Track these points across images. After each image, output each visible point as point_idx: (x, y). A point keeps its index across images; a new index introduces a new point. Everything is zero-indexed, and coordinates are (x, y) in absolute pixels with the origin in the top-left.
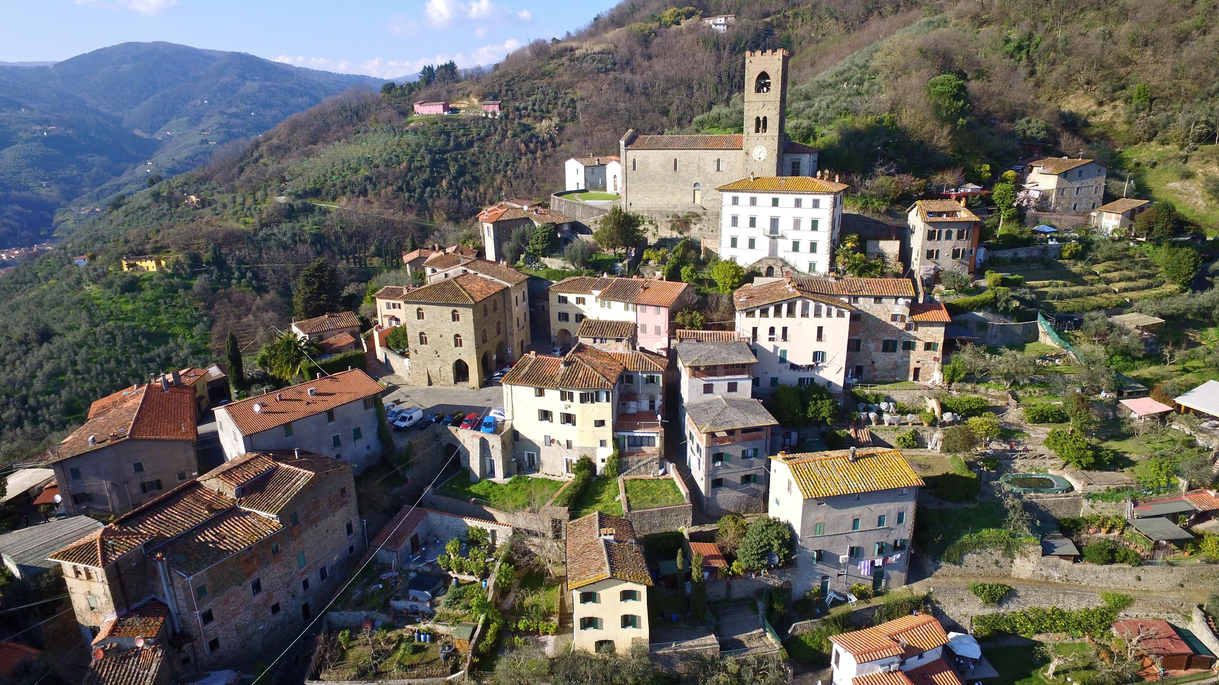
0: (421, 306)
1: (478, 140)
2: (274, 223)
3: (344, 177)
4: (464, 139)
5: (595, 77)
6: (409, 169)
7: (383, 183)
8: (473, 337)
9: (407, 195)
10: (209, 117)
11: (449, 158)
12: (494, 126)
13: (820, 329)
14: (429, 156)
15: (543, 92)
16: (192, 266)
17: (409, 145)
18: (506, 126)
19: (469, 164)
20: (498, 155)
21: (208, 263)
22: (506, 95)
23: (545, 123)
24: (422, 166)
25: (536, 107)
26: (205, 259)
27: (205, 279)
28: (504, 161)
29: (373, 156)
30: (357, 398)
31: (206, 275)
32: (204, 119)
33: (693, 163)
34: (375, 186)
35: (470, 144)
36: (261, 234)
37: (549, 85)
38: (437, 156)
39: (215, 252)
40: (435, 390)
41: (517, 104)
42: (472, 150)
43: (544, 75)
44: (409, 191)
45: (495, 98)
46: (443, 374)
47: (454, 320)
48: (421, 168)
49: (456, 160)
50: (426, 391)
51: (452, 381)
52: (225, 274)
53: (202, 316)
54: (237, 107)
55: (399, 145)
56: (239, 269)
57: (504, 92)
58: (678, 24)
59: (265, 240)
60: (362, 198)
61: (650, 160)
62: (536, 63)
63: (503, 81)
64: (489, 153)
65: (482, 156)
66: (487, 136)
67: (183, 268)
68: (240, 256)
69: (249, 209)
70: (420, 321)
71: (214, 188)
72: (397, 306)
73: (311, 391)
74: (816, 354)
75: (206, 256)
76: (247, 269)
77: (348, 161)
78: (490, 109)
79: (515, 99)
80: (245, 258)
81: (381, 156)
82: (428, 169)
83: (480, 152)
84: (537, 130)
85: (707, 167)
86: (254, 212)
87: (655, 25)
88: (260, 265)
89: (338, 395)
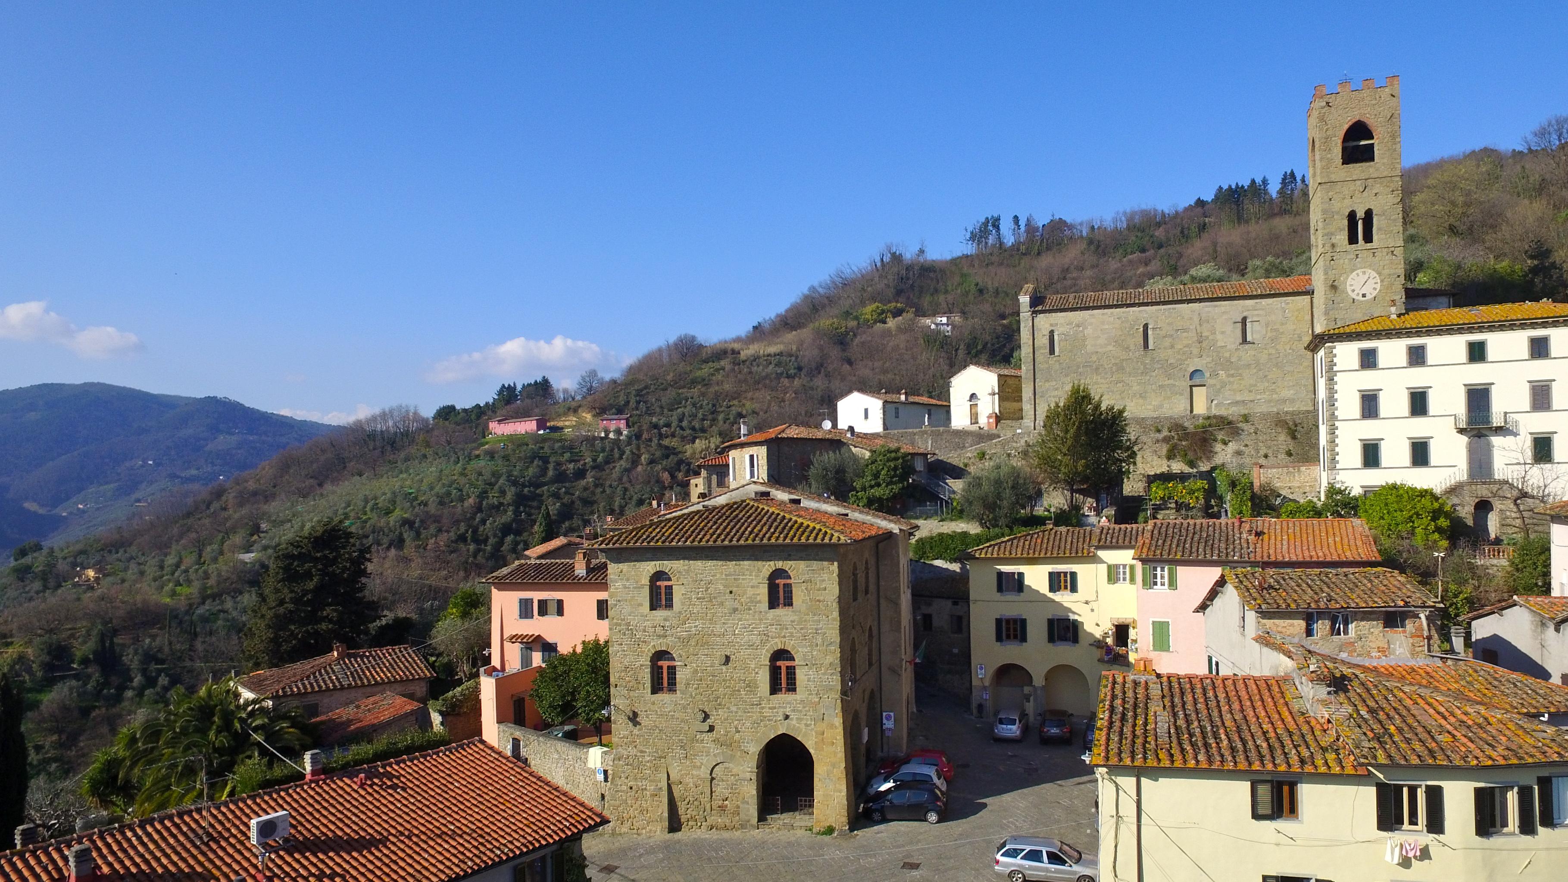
0: (666, 565)
1: (593, 468)
2: (228, 594)
3: (366, 522)
4: (571, 466)
5: (774, 384)
6: (479, 509)
7: (432, 529)
8: (833, 656)
9: (472, 547)
10: (151, 483)
11: (546, 494)
12: (619, 449)
14: (513, 489)
15: (694, 405)
16: (48, 667)
17: (480, 474)
18: (638, 448)
19: (578, 503)
20: (626, 489)
21: (85, 661)
22: (637, 409)
23: (699, 444)
24: (501, 504)
25: (685, 424)
26: (78, 654)
27: (71, 689)
28: (635, 498)
29: (418, 491)
30: (489, 857)
31: (74, 683)
32: (144, 485)
33: (1185, 330)
34: (418, 534)
35: (580, 474)
36: (200, 611)
37: (703, 394)
38: (526, 490)
39: (102, 641)
40: (697, 846)
41: (654, 420)
42: (583, 483)
43: (694, 382)
44: (476, 540)
45: (620, 411)
46: (720, 789)
47: (773, 604)
48: (498, 508)
49: (556, 496)
50: (666, 847)
51: (753, 811)
52: (115, 680)
53: (47, 761)
54: (198, 469)
55: (463, 474)
56: (144, 672)
57: (632, 404)
58: (885, 322)
59: (205, 620)
60: (393, 552)
61: (1089, 331)
62: (681, 367)
63: (633, 390)
64: (610, 486)
65: (599, 490)
66: (607, 462)
67: (29, 671)
68: (150, 648)
69: (186, 571)
70: (660, 614)
71: (132, 558)
72: (552, 608)
73: (267, 829)
75: (83, 648)
76: (159, 672)
77: (376, 498)
78: (613, 425)
79: (649, 412)
80: (160, 650)
81: (432, 489)
82: (511, 508)
83: (596, 486)
84: (688, 454)
85: (1219, 336)
86: (193, 576)
87: (853, 324)
88: (188, 664)
89: (396, 846)
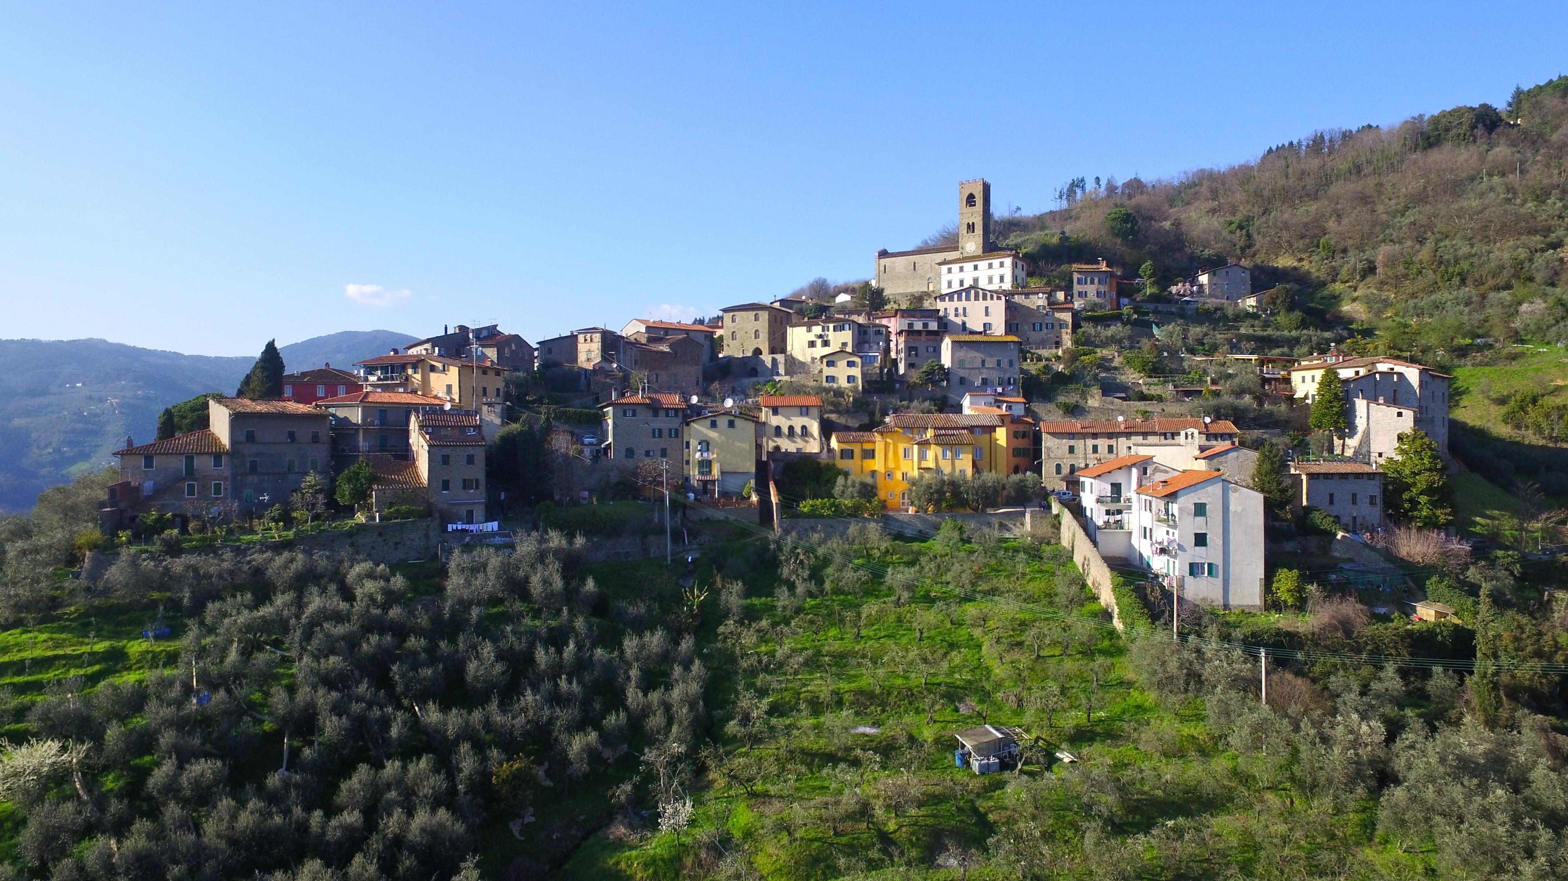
0: (735, 313)
8: (767, 331)
13: (987, 308)
33: (927, 264)
47: (755, 321)
74: (985, 324)
